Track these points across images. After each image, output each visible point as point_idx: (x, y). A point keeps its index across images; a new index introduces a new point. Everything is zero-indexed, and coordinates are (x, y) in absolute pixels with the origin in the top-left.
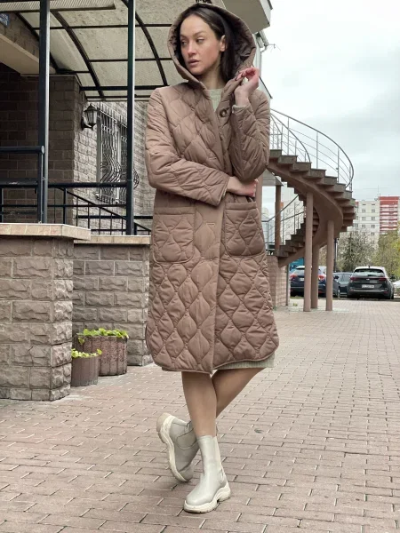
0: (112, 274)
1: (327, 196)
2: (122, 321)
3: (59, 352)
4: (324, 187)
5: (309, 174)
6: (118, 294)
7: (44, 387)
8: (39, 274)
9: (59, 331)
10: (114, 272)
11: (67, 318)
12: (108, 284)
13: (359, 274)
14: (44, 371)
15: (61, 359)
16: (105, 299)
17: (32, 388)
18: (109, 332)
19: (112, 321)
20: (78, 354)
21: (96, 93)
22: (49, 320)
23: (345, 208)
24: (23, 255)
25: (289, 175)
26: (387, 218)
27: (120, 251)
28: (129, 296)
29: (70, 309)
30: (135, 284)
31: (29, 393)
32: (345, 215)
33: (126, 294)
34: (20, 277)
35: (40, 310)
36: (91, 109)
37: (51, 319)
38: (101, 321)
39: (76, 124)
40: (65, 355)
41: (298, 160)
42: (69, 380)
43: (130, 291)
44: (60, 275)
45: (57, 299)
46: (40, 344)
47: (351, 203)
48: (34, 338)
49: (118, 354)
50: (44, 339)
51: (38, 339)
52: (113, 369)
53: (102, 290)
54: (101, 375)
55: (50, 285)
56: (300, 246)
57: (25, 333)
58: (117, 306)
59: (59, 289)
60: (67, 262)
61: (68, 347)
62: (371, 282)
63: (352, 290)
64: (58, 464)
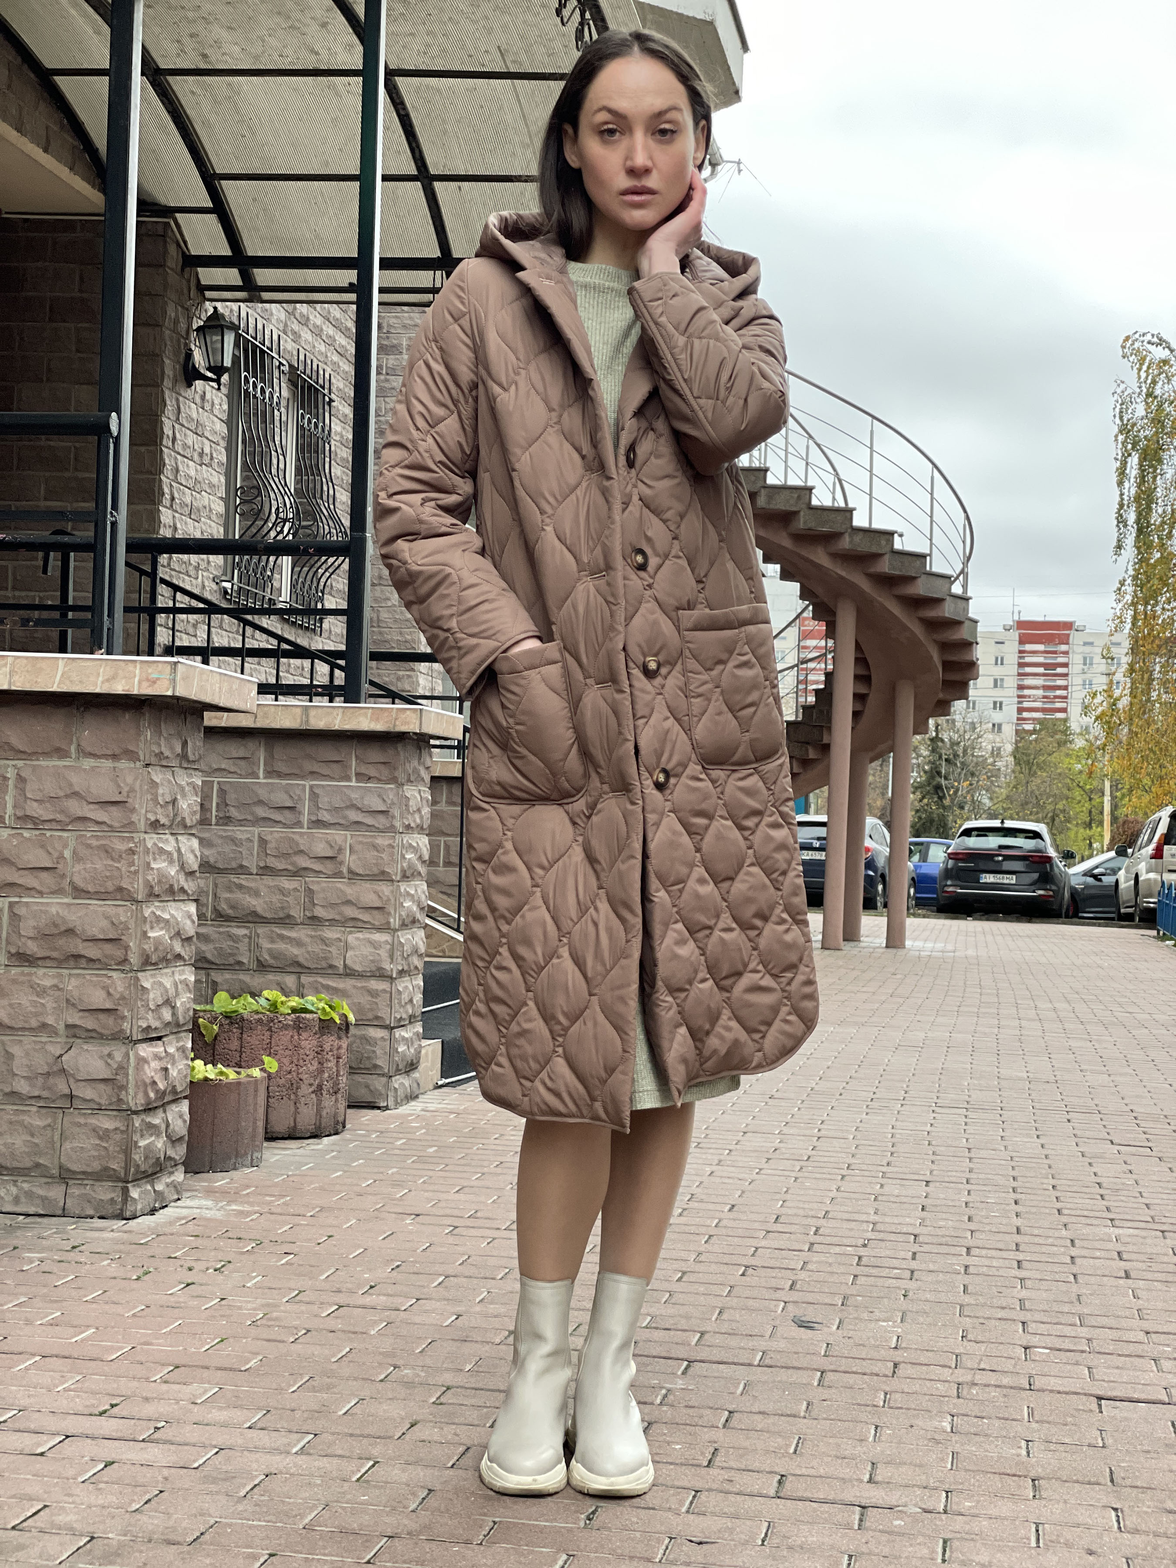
0: (299, 824)
1: (896, 609)
2: (330, 970)
3: (155, 1064)
4: (888, 581)
5: (845, 543)
6: (318, 884)
7: (103, 1175)
8: (100, 815)
9: (155, 997)
10: (305, 819)
11: (179, 957)
12: (286, 856)
13: (974, 843)
14: (107, 1123)
15: (161, 1086)
16: (276, 898)
17: (65, 1176)
18: (295, 1001)
19: (298, 968)
20: (203, 1070)
21: (232, 275)
22: (125, 960)
23: (945, 647)
24: (46, 754)
25: (787, 542)
26: (1039, 682)
27: (328, 752)
28: (350, 891)
29: (190, 929)
30: (371, 855)
31: (56, 1192)
32: (947, 665)
33: (341, 885)
34: (35, 822)
35: (98, 927)
36: (216, 324)
37: (134, 959)
38: (262, 967)
39: (170, 367)
40: (173, 1073)
41: (815, 502)
42: (179, 1152)
43: (353, 875)
44: (163, 820)
45: (152, 895)
46: (92, 1036)
47: (964, 633)
48: (75, 1018)
49: (321, 1071)
50: (110, 1021)
51: (89, 1023)
52: (307, 1118)
53: (266, 871)
54: (271, 1137)
55: (132, 852)
56: (812, 754)
57: (49, 1003)
58: (315, 920)
59: (159, 865)
60: (183, 779)
61: (182, 1049)
62: (1008, 865)
63: (953, 888)
64: (191, 1433)
